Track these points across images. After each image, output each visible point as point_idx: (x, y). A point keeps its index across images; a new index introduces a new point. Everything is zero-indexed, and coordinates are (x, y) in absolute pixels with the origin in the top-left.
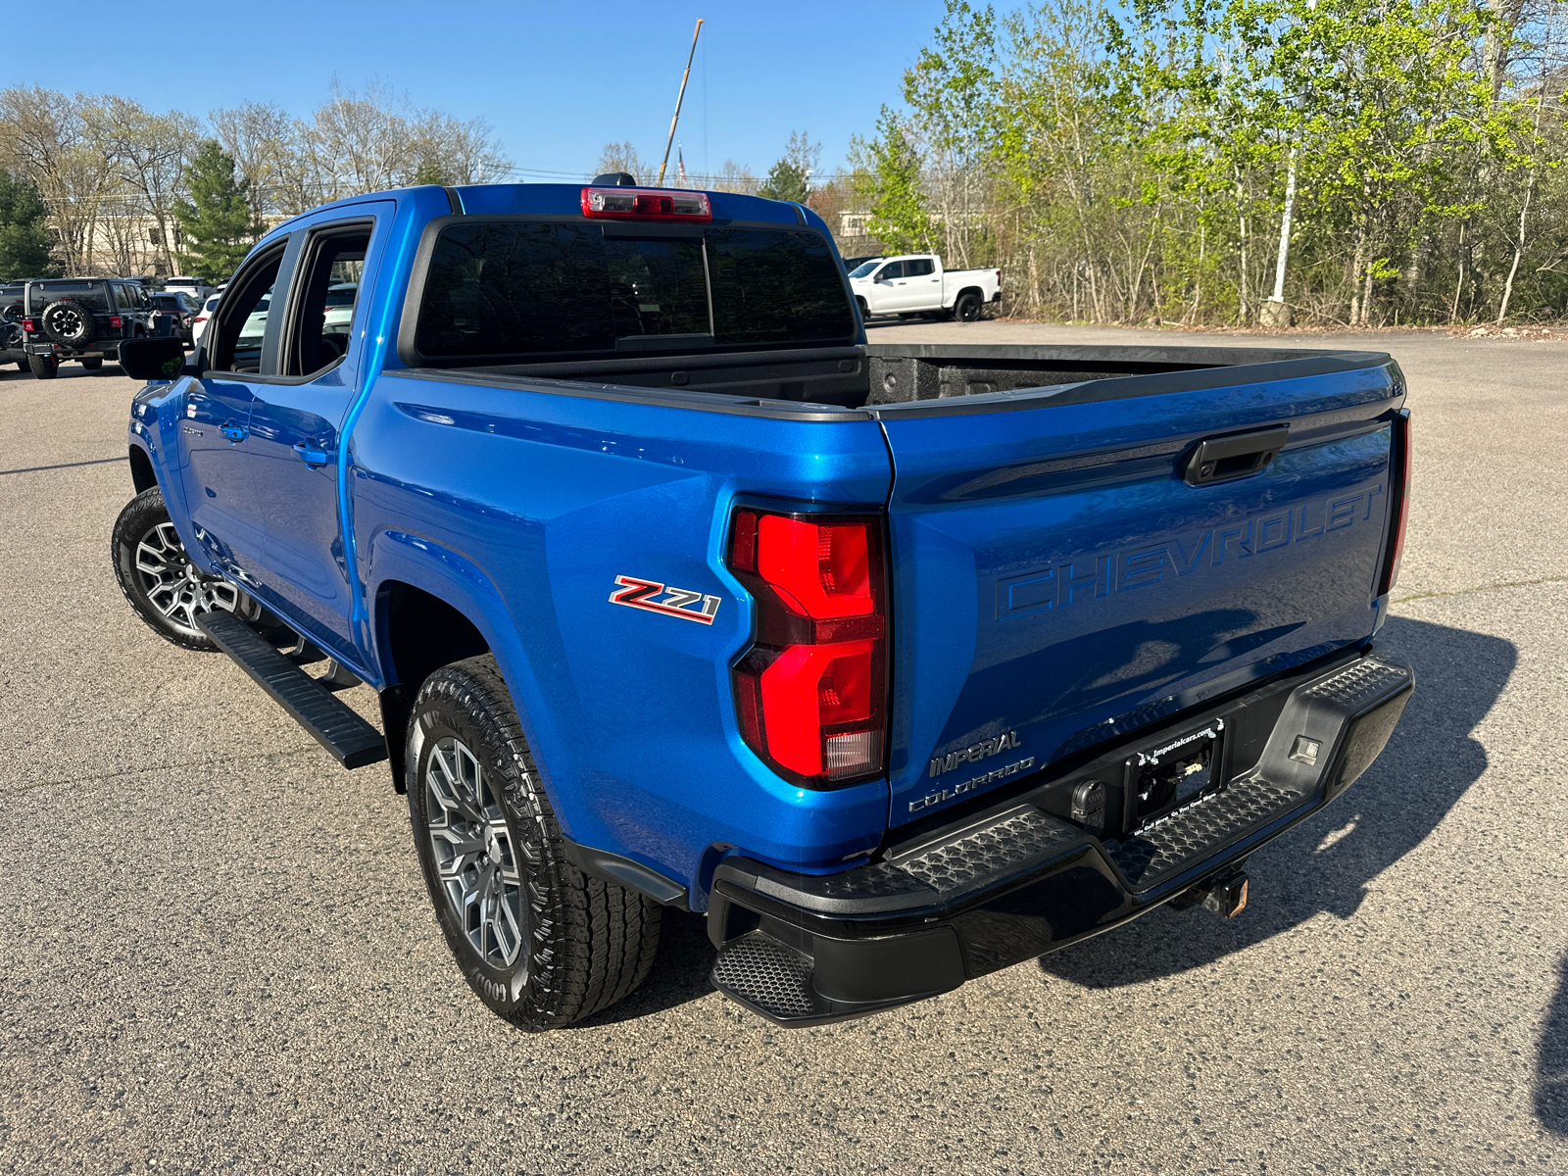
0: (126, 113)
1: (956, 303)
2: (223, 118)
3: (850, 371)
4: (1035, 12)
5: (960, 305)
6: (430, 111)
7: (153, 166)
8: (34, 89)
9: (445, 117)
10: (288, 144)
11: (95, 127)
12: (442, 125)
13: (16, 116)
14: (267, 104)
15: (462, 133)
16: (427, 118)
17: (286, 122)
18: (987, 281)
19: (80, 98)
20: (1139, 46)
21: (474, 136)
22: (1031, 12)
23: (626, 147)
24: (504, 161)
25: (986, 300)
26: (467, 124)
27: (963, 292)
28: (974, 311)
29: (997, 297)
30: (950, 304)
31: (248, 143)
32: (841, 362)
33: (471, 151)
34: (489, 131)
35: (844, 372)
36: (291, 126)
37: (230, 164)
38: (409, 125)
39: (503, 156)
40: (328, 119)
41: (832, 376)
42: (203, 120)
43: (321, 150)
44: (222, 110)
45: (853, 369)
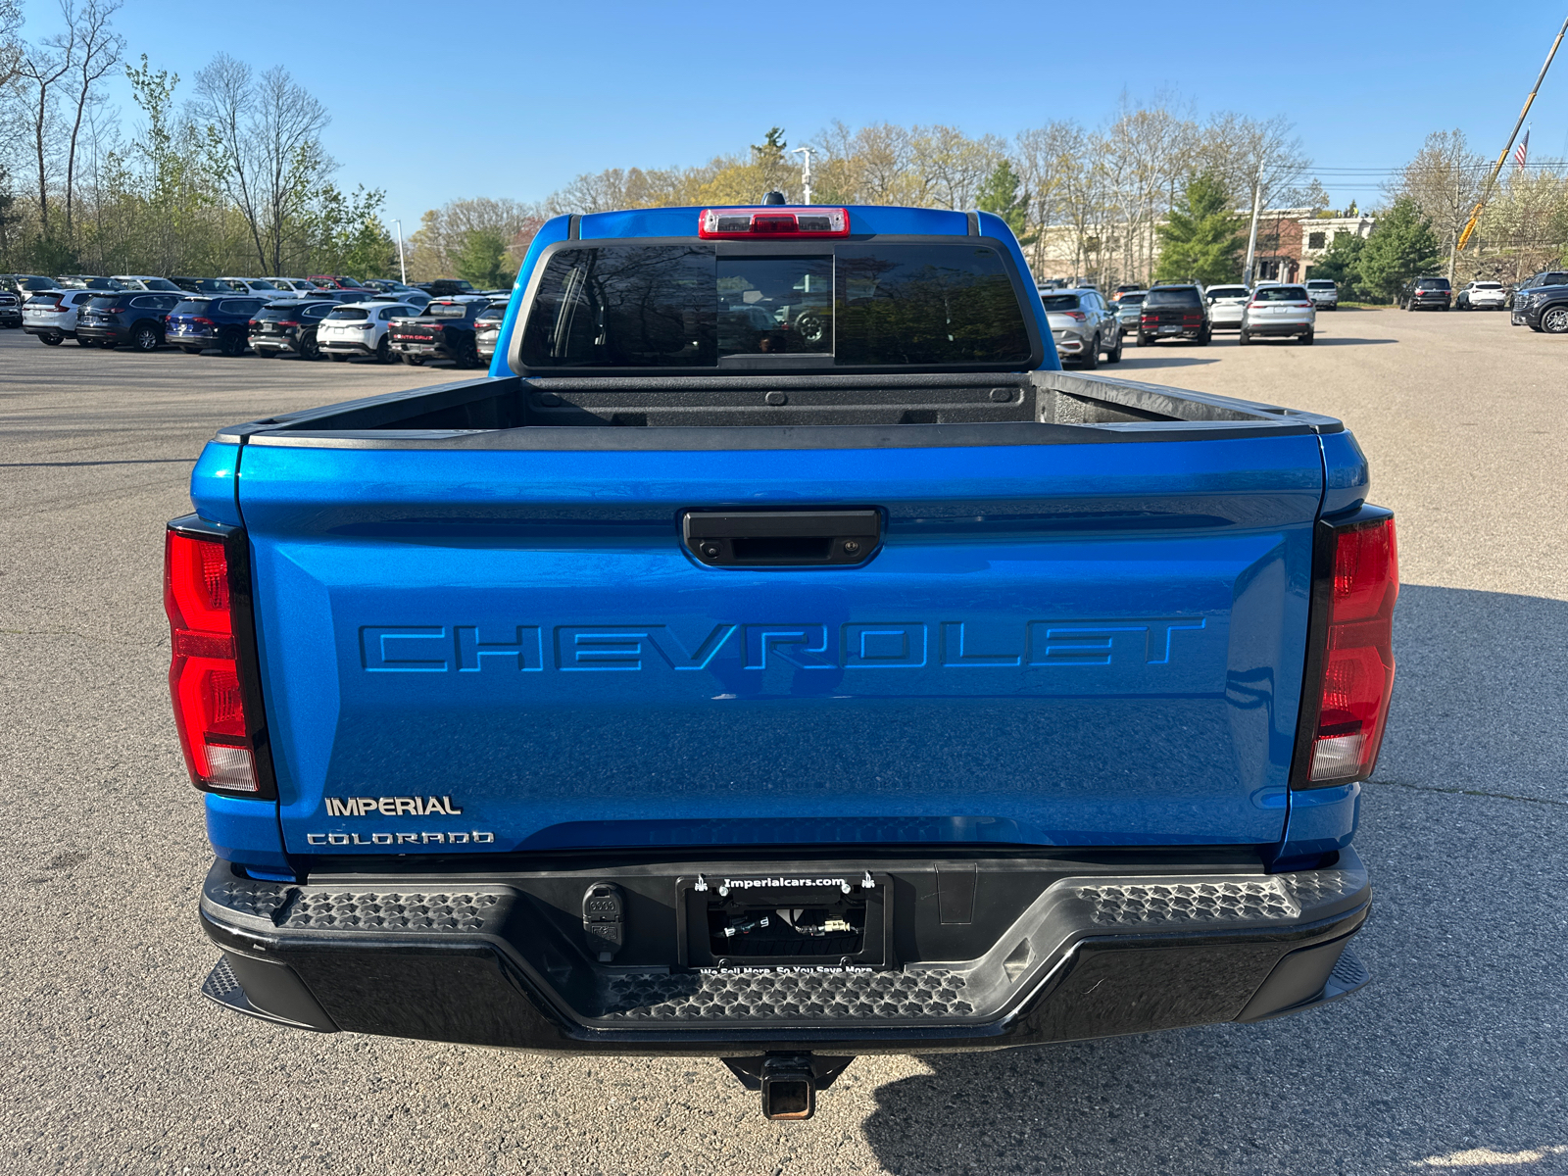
0: (949, 138)
2: (1028, 138)
3: (1008, 401)
6: (1226, 114)
7: (963, 186)
8: (883, 126)
9: (1242, 118)
10: (1079, 158)
11: (923, 155)
12: (1237, 127)
13: (866, 149)
14: (1068, 121)
15: (1258, 132)
16: (1220, 121)
17: (1082, 137)
19: (915, 129)
21: (1271, 135)
23: (1455, 134)
24: (1300, 160)
26: (1265, 123)
31: (1045, 159)
32: (994, 390)
33: (1264, 152)
34: (1289, 129)
35: (997, 402)
36: (1085, 141)
37: (1015, 180)
38: (1202, 129)
39: (1300, 154)
40: (1120, 131)
41: (979, 405)
42: (1011, 141)
43: (1109, 162)
44: (1028, 130)
45: (1012, 398)
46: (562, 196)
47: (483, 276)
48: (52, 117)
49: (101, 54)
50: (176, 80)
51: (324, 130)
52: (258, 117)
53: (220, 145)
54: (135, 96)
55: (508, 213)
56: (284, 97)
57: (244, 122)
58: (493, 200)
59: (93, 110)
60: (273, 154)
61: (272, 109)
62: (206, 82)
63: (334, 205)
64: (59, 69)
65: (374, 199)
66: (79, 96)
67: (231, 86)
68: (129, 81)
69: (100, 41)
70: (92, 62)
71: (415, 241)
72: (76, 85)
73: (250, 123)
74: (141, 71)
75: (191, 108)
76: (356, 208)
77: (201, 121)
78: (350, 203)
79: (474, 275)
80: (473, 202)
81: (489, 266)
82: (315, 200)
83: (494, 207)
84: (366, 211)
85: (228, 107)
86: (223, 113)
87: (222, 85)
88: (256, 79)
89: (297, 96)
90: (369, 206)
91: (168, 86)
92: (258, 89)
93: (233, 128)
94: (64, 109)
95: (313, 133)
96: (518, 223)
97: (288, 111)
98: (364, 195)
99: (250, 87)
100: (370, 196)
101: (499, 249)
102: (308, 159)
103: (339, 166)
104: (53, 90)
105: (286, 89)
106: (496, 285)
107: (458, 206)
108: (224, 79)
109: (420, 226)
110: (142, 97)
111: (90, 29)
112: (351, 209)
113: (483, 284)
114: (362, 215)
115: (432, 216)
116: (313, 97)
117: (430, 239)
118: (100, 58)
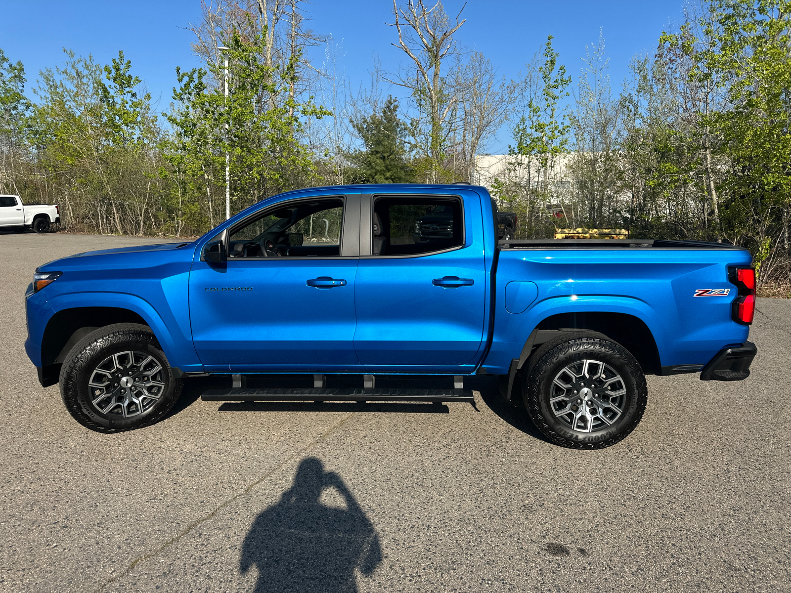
1: (33, 223)
4: (60, 72)
5: (36, 223)
18: (51, 211)
20: (118, 100)
22: (58, 71)
25: (52, 221)
27: (37, 217)
28: (44, 227)
29: (58, 220)
30: (29, 223)
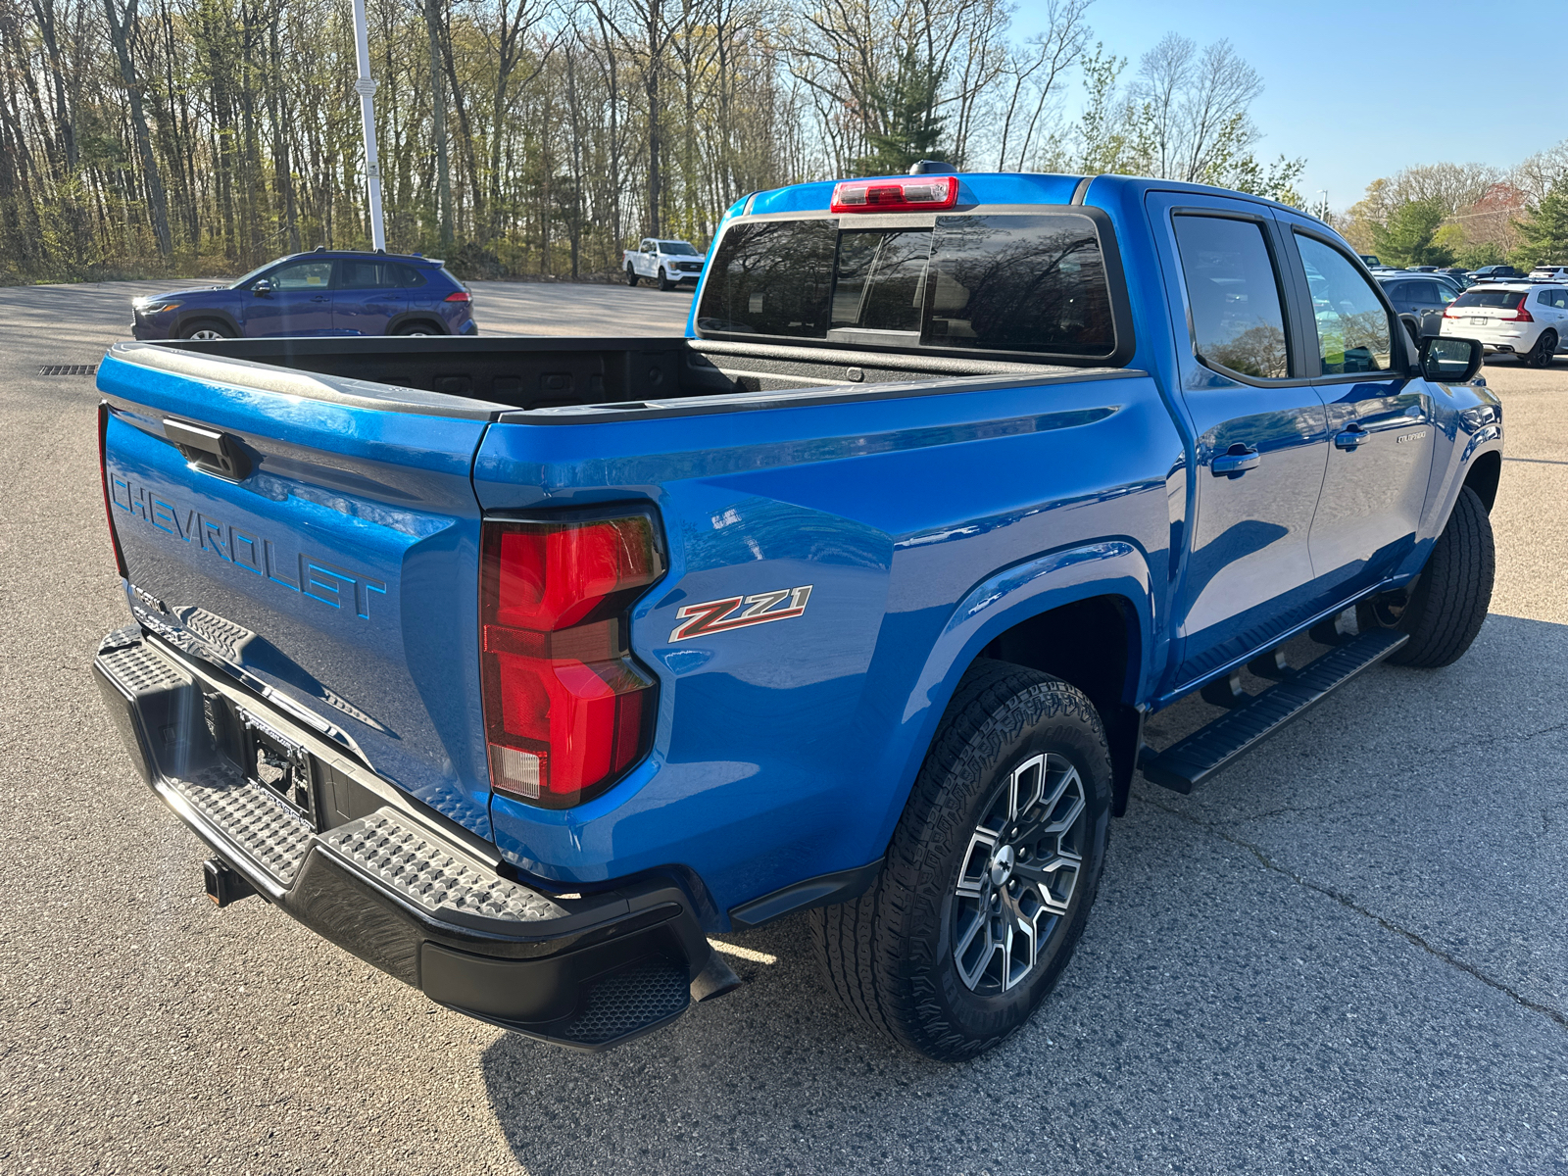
46: (1546, 157)
47: (1407, 251)
48: (1021, 107)
49: (1070, 46)
50: (1124, 64)
51: (1254, 100)
52: (1194, 92)
53: (1150, 123)
54: (1085, 83)
55: (1473, 179)
56: (1225, 71)
57: (1178, 97)
58: (1458, 166)
59: (1051, 99)
60: (1199, 128)
61: (1208, 84)
62: (1150, 63)
63: (1249, 177)
64: (1034, 63)
65: (1293, 169)
66: (1044, 86)
67: (1173, 64)
68: (1082, 68)
69: (1072, 34)
70: (1061, 55)
71: (1353, 212)
72: (1044, 77)
73: (1183, 99)
74: (1094, 58)
75: (1134, 90)
76: (1270, 180)
77: (1140, 101)
78: (1266, 175)
79: (1396, 249)
80: (1432, 168)
81: (1416, 239)
82: (1233, 172)
83: (1457, 173)
84: (1281, 182)
85: (1166, 85)
86: (1159, 90)
87: (1165, 64)
88: (1198, 55)
89: (1238, 67)
90: (1285, 177)
91: (1114, 70)
92: (1199, 64)
93: (1166, 104)
94: (1031, 98)
95: (1242, 105)
96: (1483, 191)
97: (1223, 84)
98: (1283, 165)
99: (1191, 63)
100: (1289, 166)
101: (1434, 220)
102: (1233, 130)
103: (1261, 136)
104: (1027, 83)
105: (1226, 62)
106: (1419, 261)
107: (1412, 173)
108: (1168, 59)
109: (1364, 196)
110: (1090, 83)
111: (1066, 25)
112: (1266, 180)
113: (1405, 259)
114: (1276, 187)
115: (1380, 185)
116: (1251, 68)
117: (1372, 210)
118: (1069, 50)
